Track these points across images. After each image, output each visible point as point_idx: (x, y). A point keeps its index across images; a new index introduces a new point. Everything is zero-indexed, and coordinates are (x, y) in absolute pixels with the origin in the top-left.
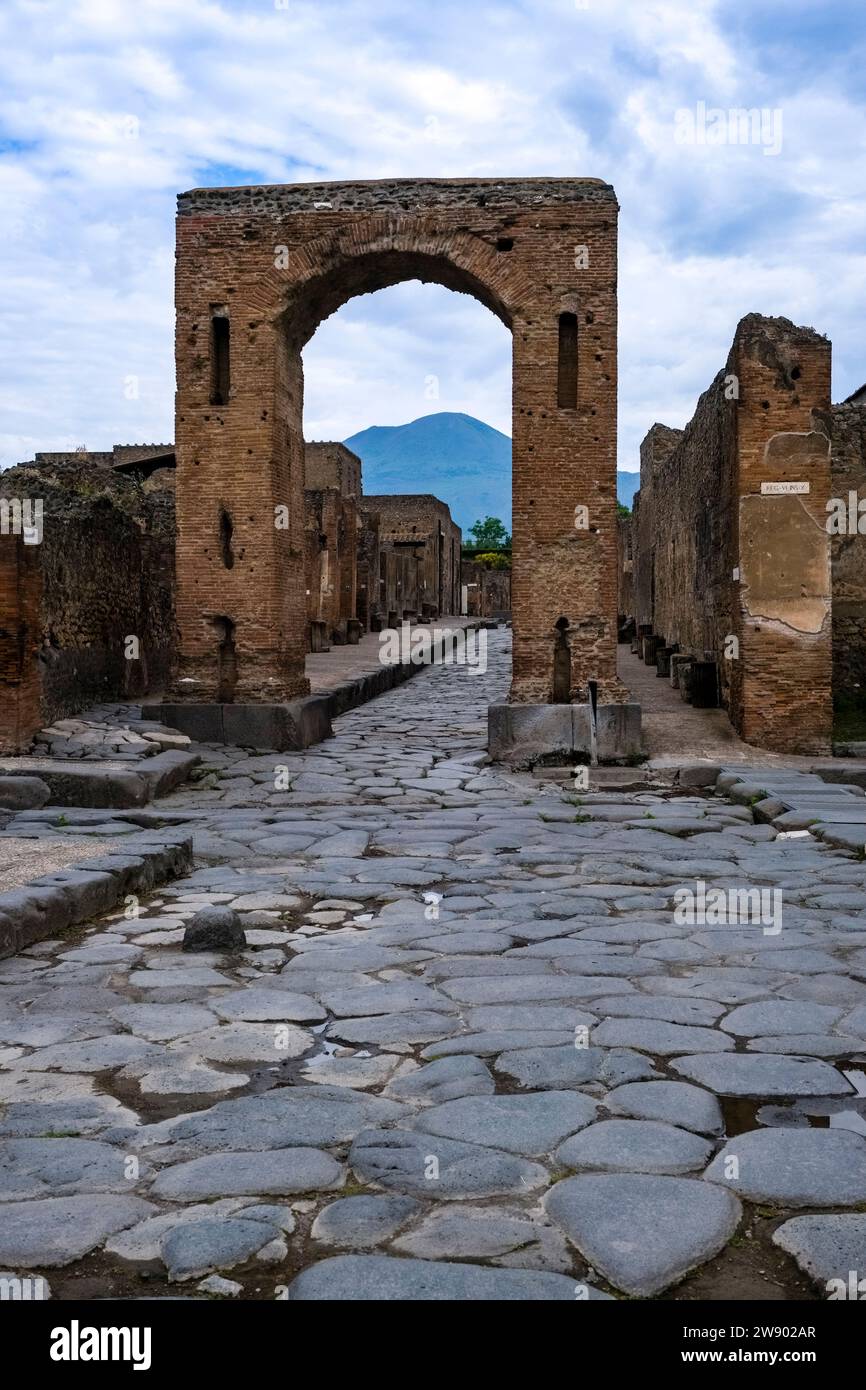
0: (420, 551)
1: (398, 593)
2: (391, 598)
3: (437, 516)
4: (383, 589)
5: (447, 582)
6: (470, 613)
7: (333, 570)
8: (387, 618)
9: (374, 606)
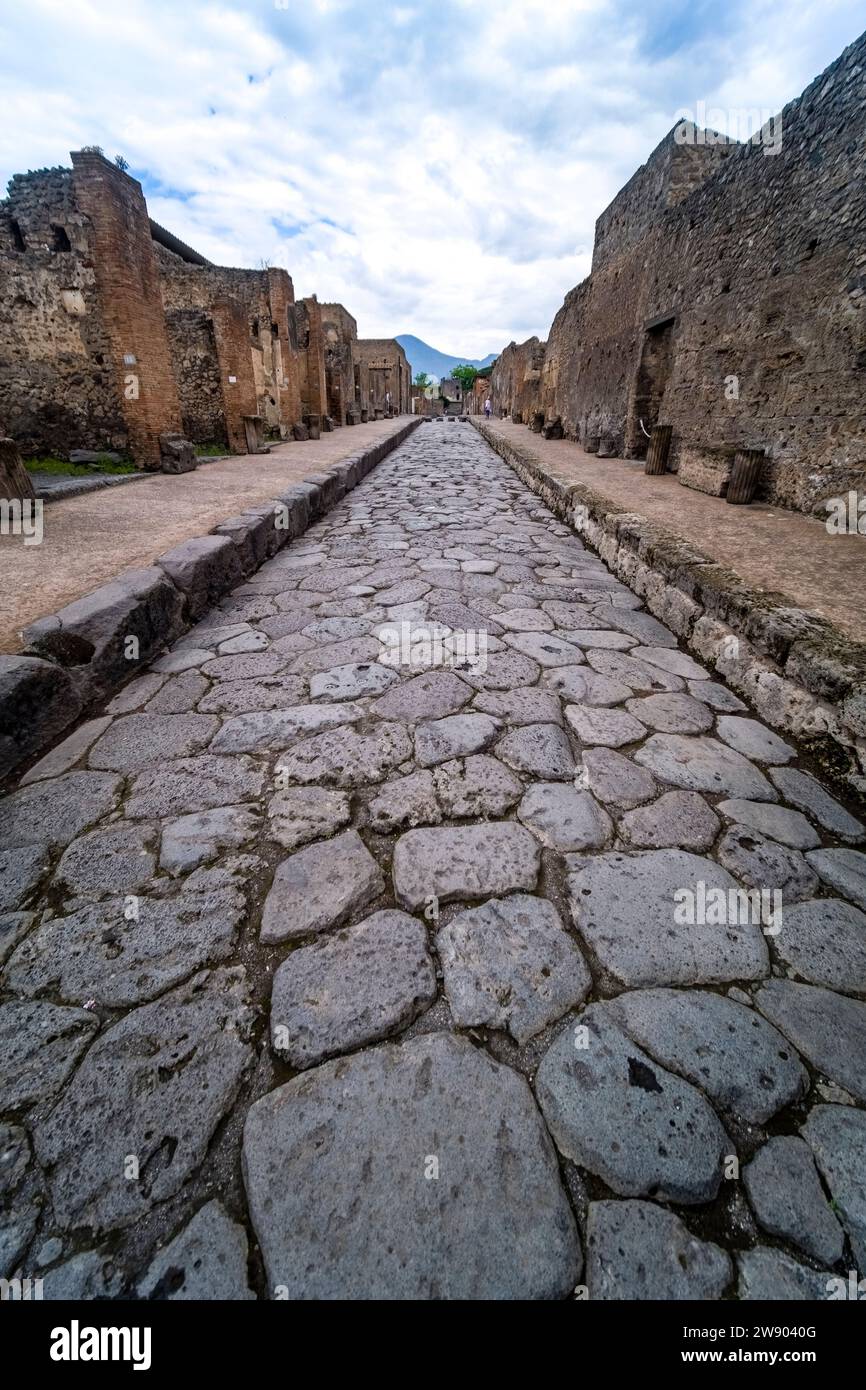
0: (388, 373)
1: (371, 397)
2: (365, 399)
3: (398, 354)
4: (358, 394)
5: (404, 395)
6: (416, 413)
7: (287, 362)
8: (358, 414)
9: (350, 406)
